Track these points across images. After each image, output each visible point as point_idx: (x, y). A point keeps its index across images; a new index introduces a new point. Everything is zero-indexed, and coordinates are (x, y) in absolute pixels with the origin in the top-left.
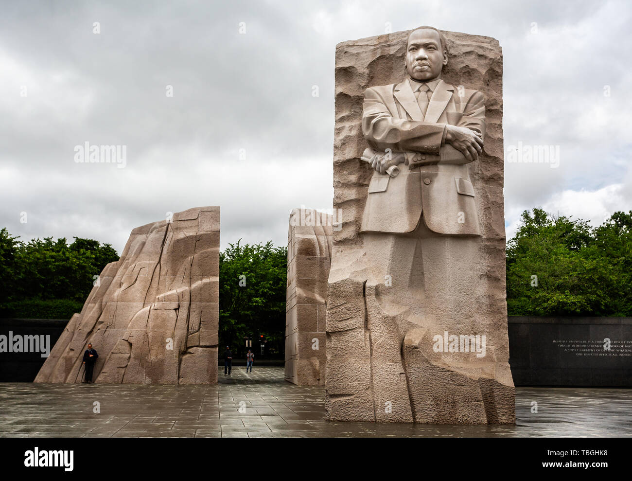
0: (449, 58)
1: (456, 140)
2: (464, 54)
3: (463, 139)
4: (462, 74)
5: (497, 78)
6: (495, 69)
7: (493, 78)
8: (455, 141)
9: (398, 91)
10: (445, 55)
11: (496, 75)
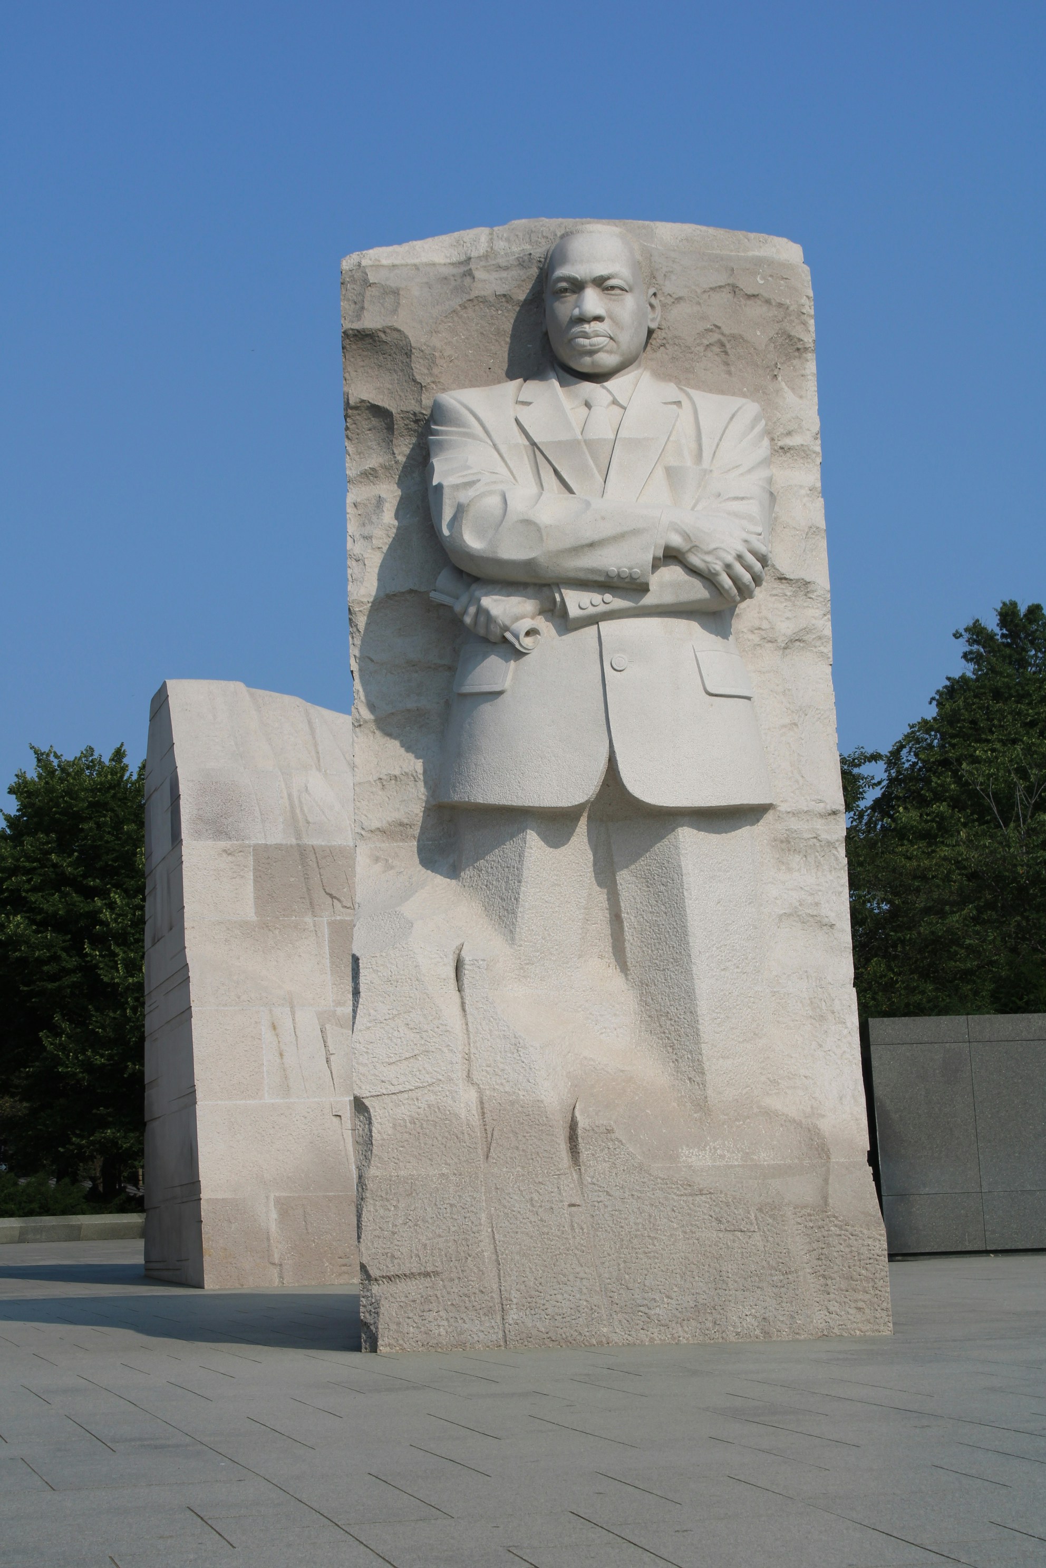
0: (664, 306)
1: (694, 548)
2: (705, 292)
3: (712, 546)
4: (701, 349)
5: (800, 357)
6: (792, 334)
7: (789, 358)
8: (689, 550)
9: (529, 404)
10: (653, 301)
11: (798, 349)
